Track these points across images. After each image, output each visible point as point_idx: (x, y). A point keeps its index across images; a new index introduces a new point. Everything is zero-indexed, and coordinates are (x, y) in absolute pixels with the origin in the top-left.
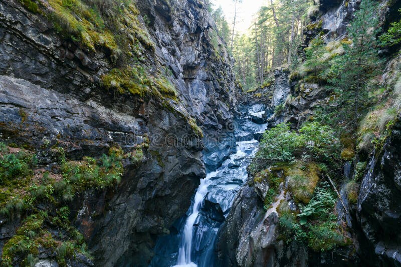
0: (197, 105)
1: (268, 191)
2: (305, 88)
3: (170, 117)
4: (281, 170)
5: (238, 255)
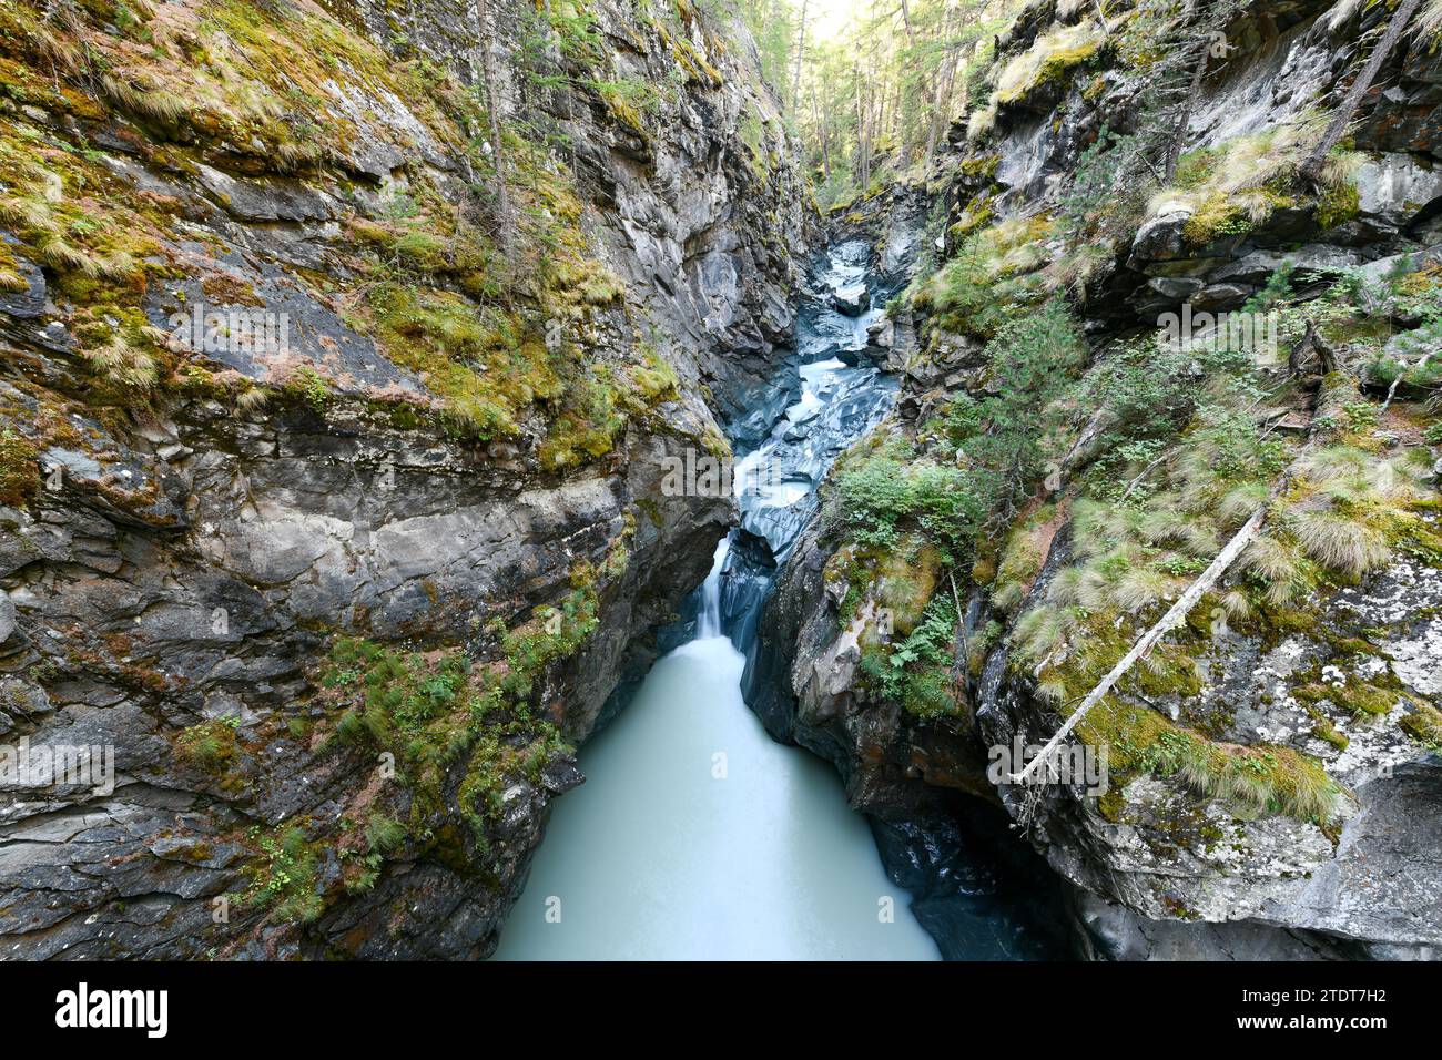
0: (717, 310)
1: (847, 596)
2: (940, 343)
3: (666, 444)
4: (872, 557)
5: (795, 677)
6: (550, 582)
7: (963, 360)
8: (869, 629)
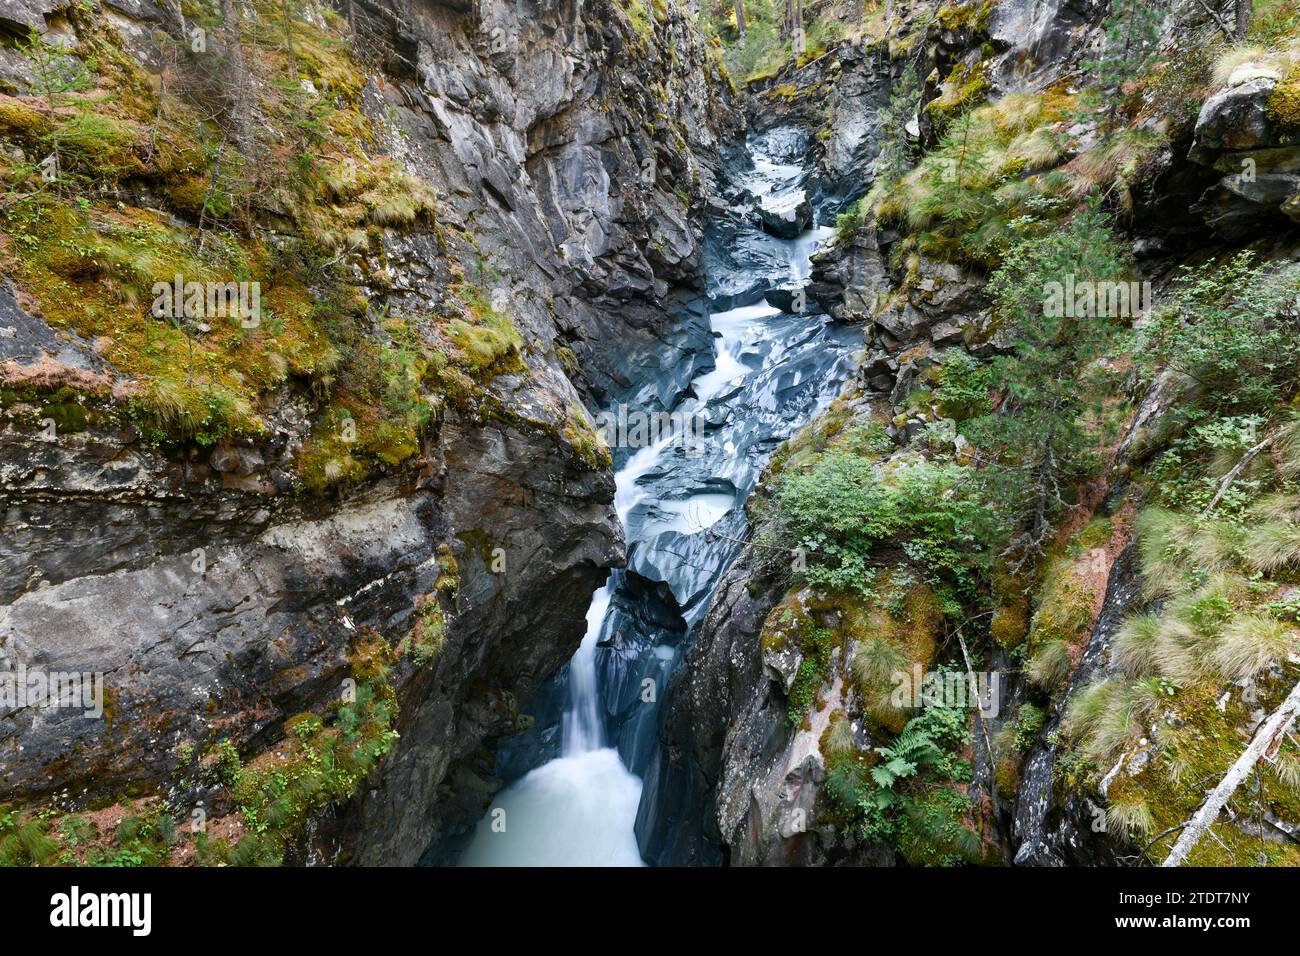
0: (581, 231)
1: (800, 668)
2: (920, 276)
3: (506, 440)
4: (835, 609)
5: (723, 812)
6: (315, 673)
7: (956, 301)
8: (837, 726)
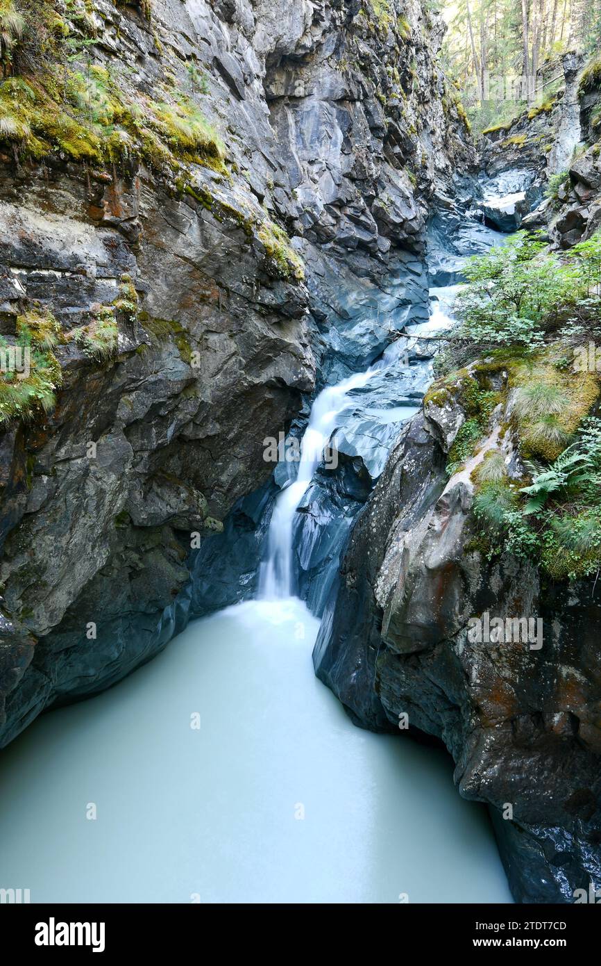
0: (315, 181)
1: (461, 428)
3: (201, 223)
4: (500, 369)
8: (490, 462)
